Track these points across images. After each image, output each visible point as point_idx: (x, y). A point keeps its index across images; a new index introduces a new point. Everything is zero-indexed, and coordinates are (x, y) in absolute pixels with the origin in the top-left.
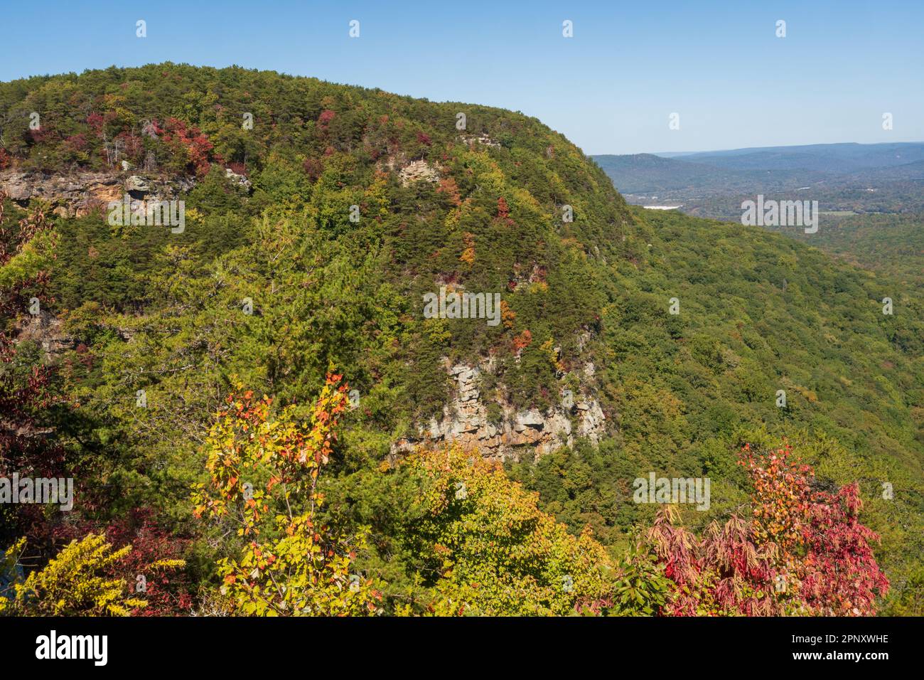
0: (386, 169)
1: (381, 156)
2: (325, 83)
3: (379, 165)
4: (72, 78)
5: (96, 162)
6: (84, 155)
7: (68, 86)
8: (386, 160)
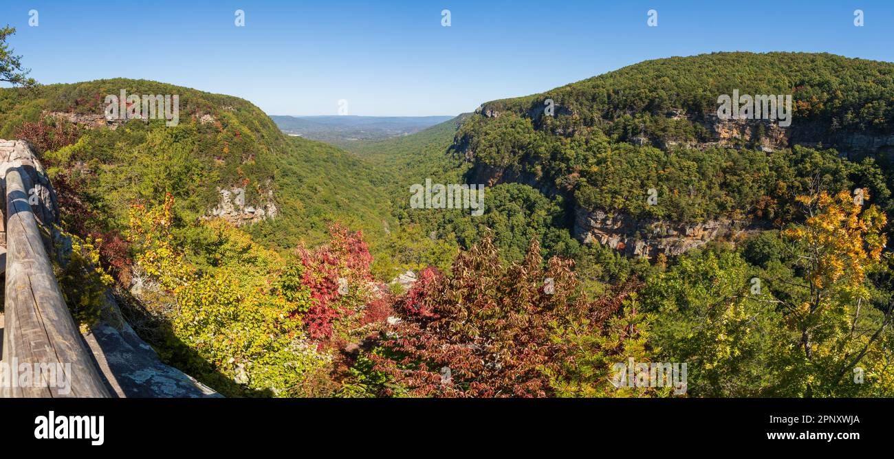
0: (196, 117)
1: (194, 112)
2: (173, 86)
3: (193, 116)
4: (90, 83)
5: (97, 111)
6: (94, 109)
7: (89, 85)
8: (195, 114)
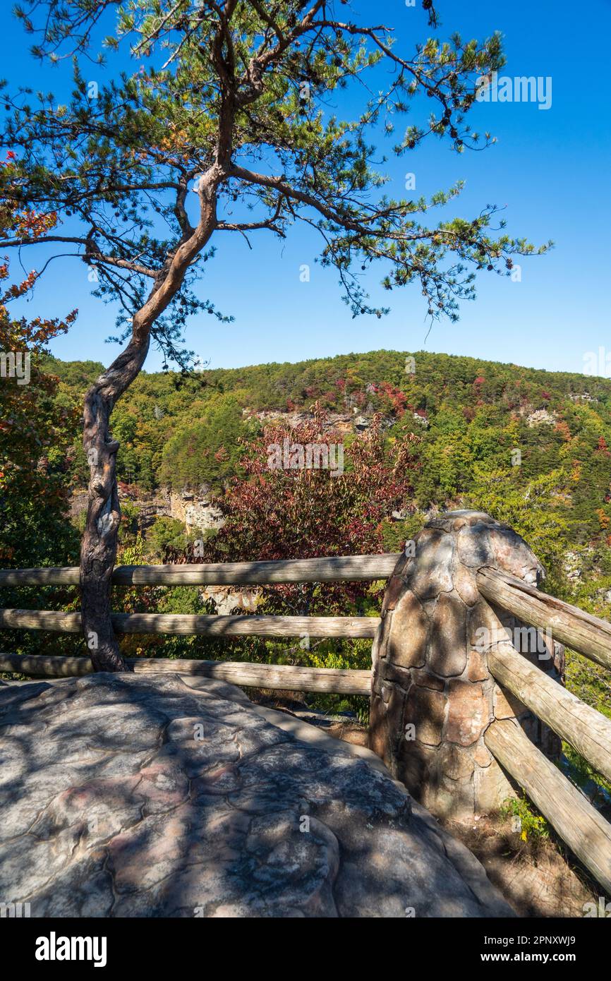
0: (518, 415)
1: (515, 406)
2: (478, 360)
3: (513, 413)
4: (329, 360)
5: (339, 408)
6: (333, 404)
7: (327, 365)
8: (518, 409)
